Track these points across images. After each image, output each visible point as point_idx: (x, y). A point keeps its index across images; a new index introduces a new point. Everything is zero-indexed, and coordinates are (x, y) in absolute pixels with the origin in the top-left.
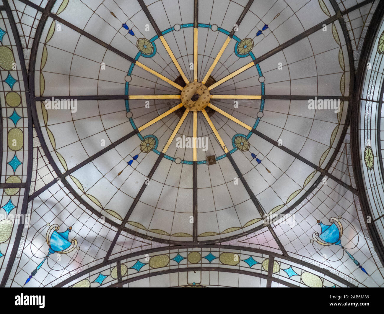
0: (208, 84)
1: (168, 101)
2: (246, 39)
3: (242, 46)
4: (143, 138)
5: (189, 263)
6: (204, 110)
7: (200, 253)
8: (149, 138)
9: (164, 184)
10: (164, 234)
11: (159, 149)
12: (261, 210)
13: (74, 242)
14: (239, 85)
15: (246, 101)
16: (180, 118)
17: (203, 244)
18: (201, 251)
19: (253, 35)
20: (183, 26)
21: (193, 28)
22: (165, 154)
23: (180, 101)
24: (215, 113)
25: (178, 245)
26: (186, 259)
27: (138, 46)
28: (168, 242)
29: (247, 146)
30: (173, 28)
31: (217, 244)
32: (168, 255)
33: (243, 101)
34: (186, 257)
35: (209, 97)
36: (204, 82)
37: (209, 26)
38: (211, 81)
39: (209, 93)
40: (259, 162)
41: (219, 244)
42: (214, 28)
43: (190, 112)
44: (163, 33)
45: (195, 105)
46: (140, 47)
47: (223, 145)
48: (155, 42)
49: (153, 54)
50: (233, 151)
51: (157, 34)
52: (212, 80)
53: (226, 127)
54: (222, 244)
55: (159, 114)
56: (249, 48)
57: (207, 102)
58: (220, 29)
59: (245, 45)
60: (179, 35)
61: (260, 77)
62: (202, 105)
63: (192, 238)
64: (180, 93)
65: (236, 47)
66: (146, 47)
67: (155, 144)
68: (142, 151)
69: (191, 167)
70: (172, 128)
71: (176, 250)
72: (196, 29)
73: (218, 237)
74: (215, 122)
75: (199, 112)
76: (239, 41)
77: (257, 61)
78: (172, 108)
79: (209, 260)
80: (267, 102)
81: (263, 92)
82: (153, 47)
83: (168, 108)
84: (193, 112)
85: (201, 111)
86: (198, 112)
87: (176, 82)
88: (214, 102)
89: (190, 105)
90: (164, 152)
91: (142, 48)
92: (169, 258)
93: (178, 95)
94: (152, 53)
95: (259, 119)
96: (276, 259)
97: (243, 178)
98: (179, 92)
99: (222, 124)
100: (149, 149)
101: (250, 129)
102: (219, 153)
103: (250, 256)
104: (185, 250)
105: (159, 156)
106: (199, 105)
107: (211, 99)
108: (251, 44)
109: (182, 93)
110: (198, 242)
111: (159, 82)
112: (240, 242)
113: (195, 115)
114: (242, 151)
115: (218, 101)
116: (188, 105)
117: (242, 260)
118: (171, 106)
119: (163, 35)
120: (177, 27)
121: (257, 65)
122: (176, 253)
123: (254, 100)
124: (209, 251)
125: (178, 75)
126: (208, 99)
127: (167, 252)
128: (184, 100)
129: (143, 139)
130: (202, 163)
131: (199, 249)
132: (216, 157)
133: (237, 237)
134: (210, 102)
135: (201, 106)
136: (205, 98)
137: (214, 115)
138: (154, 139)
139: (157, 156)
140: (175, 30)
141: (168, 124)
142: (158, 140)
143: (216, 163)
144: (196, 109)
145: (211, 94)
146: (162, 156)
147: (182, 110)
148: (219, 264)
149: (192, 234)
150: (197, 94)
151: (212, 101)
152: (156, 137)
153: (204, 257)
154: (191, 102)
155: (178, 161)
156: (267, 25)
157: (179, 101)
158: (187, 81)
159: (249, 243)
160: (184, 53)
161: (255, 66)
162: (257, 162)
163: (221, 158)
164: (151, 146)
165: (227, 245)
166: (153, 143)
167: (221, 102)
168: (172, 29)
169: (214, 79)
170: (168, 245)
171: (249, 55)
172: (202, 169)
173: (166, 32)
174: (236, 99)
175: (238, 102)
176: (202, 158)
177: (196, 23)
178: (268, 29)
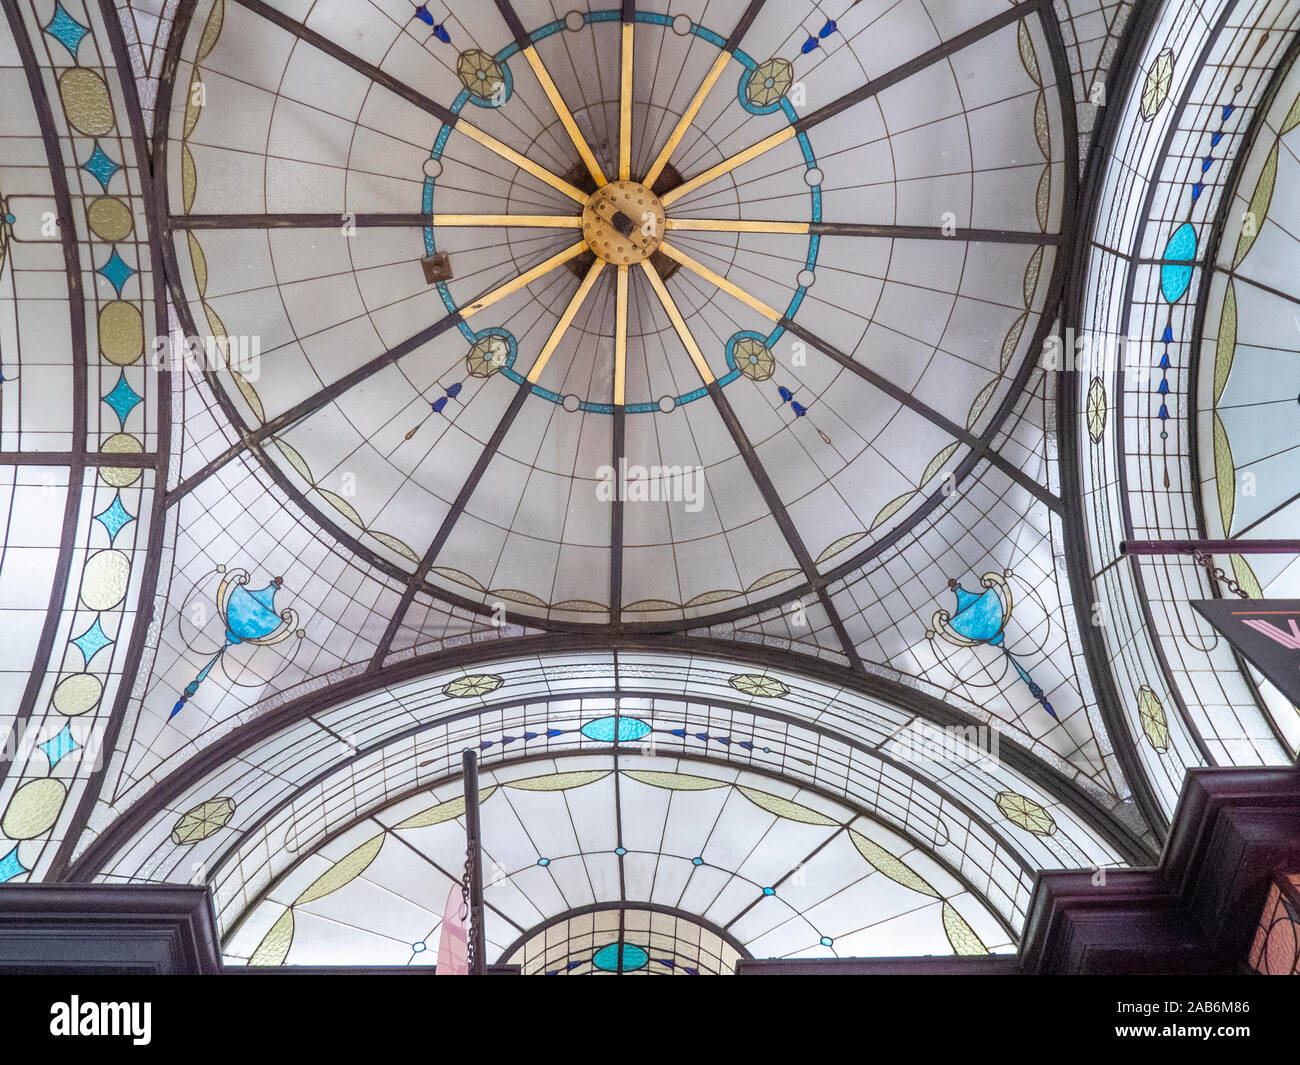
0: (657, 259)
1: (613, 141)
2: (773, 361)
3: (756, 351)
4: (504, 61)
5: (89, 201)
6: (586, 247)
7: (131, 238)
8: (503, 78)
9: (356, 124)
10: (188, 119)
11: (469, 110)
12: (293, 418)
14: (652, 341)
15: (609, 363)
16: (562, 178)
17: (164, 249)
18: (137, 243)
19: (781, 378)
20: (816, 191)
21: (810, 221)
22: (453, 127)
23: (614, 178)
24: (577, 280)
25: (152, 166)
26: (102, 192)
27: (772, 60)
28: (162, 135)
29: (482, 370)
30: (812, 165)
31: (168, 292)
32: (114, 133)
33: (610, 355)
34: (110, 192)
35: (622, 262)
36: (666, 249)
37: (811, 264)
38: (667, 268)
39: (635, 262)
40: (438, 406)
41: (169, 299)
42: (806, 278)
43: (578, 206)
44: (802, 136)
45: (601, 222)
46: (769, 68)
47: (485, 301)
48: (781, 112)
49: (747, 103)
50: (467, 332)
51: (800, 120)
52: (669, 270)
53: (536, 309)
54: (171, 308)
55: (576, 115)
56: (749, 370)
57: (607, 256)
58: (802, 292)
59: (758, 360)
60: (794, 181)
61: (674, 399)
62: (600, 242)
63: (181, 212)
64: (637, 178)
65: (752, 336)
66: (769, 84)
67: (484, 97)
68: (462, 55)
69: (414, 207)
70: (534, 151)
71: (132, 159)
72: (806, 228)
73: (191, 295)
74: (549, 281)
75: (579, 234)
76: (768, 344)
77: (715, 391)
78: (594, 154)
79: (106, 266)
80: (606, 421)
81: (634, 409)
82: (766, 105)
83: (593, 140)
84: (580, 214)
85: (582, 238)
86: (581, 230)
87: (668, 167)
88: (608, 275)
89: (603, 207)
90: (461, 125)
91: (767, 72)
92: (103, 136)
93: (629, 172)
94: (750, 101)
95: (558, 399)
96: (150, 475)
97: (387, 364)
98: (639, 174)
99: (547, 298)
100: (470, 79)
101: (533, 378)
102: (459, 291)
103: (142, 396)
104: (137, 189)
105: (445, 110)
106: (599, 233)
107: (617, 266)
108: (759, 373)
109: (635, 183)
110: (170, 233)
111: (671, 118)
113: (572, 222)
114: (468, 358)
115: (610, 287)
116: (603, 203)
117: (122, 372)
118: (598, 151)
119: (796, 135)
120: (814, 177)
121: (705, 391)
122: (124, 159)
123: (611, 387)
124: (139, 267)
125: (684, 175)
126: (617, 258)
127: (126, 130)
128: (614, 190)
129: (499, 59)
130: (429, 242)
131: (143, 232)
132: (447, 281)
134: (607, 264)
135: (597, 239)
136: (620, 249)
137: (570, 275)
138: (500, 95)
139: (446, 102)
140: (809, 169)
141: (545, 139)
142: (495, 107)
143: (429, 283)
144: (588, 226)
145: (631, 267)
146: (448, 118)
147: (585, 182)
148: (97, 300)
149: (195, 210)
150: (631, 230)
151: (612, 270)
152: (506, 101)
153: (114, 249)
154: (608, 212)
155: (432, 168)
156: (803, 414)
157: (612, 175)
158: (669, 199)
159: (184, 391)
160: (745, 193)
161: (702, 385)
162: (437, 399)
163: (446, 297)
164: (477, 86)
165: (167, 323)
166: (488, 90)
167: (608, 294)
168: (811, 162)
169: (670, 276)
170: (149, 134)
171: (732, 371)
172: (410, 242)
173: (805, 145)
174: (614, 337)
175: (606, 342)
176: (443, 242)
177: (821, 229)
178: (794, 415)
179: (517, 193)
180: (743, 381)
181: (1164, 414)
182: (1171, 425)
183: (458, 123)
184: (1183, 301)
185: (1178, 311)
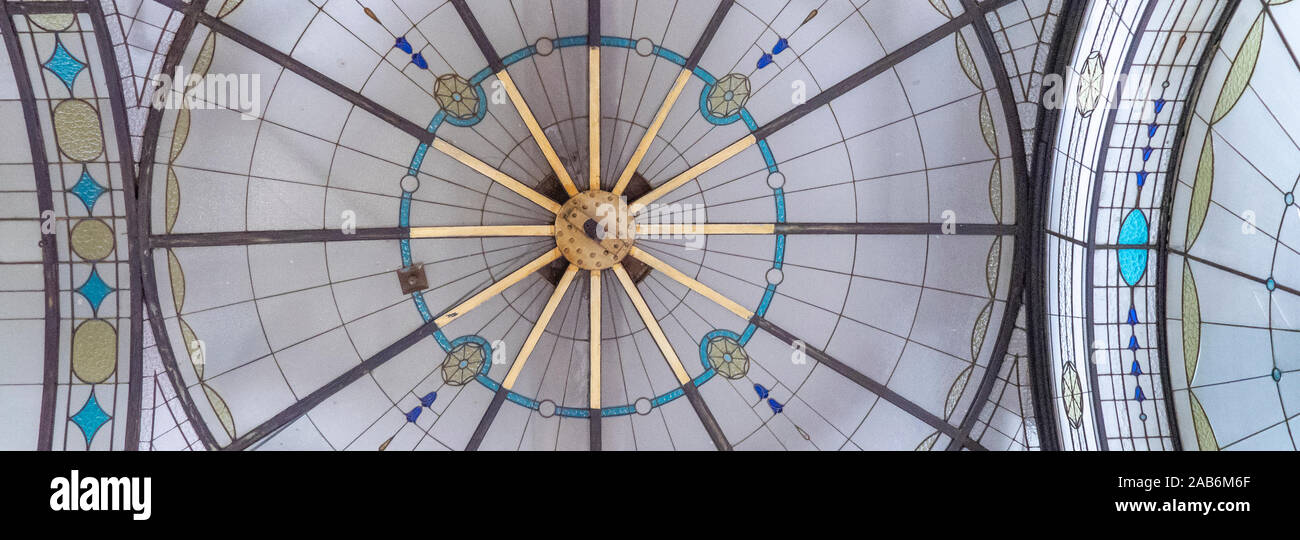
0: (629, 263)
1: (582, 154)
2: (747, 358)
3: (730, 350)
4: (479, 84)
5: (72, 223)
6: (559, 255)
7: (112, 257)
8: (478, 99)
9: (337, 144)
10: (175, 144)
11: (445, 129)
12: (264, 433)
14: (626, 343)
15: (584, 368)
16: (535, 189)
17: (143, 267)
18: (117, 262)
19: (757, 376)
20: (779, 194)
21: (775, 221)
22: (430, 145)
23: (584, 188)
24: (550, 286)
25: (137, 188)
26: (86, 214)
27: (730, 76)
28: (148, 159)
29: (457, 378)
30: (774, 169)
31: (145, 308)
32: (102, 158)
33: (585, 360)
34: (94, 214)
35: (595, 267)
36: (636, 253)
37: (778, 263)
38: (639, 272)
39: (607, 266)
40: (412, 416)
41: (145, 316)
42: (775, 277)
43: (551, 215)
44: (762, 142)
45: (573, 230)
46: (728, 82)
47: (460, 310)
48: (741, 122)
49: (709, 115)
50: (442, 341)
51: (759, 129)
52: (641, 274)
53: (510, 316)
54: (147, 327)
55: (547, 131)
56: (724, 368)
57: (580, 262)
58: (771, 290)
59: (732, 358)
60: (758, 185)
61: (651, 401)
62: (573, 249)
63: (163, 231)
64: (607, 187)
65: (726, 335)
66: (728, 97)
67: (459, 117)
68: (439, 79)
69: (391, 220)
70: (508, 166)
71: (118, 182)
72: (771, 228)
73: (168, 312)
74: (523, 287)
75: (552, 242)
76: (741, 342)
77: (690, 391)
78: (565, 165)
79: (84, 285)
80: (583, 424)
81: (610, 412)
82: (726, 116)
83: (563, 154)
84: (553, 223)
85: (555, 245)
86: (554, 238)
87: (636, 175)
88: (581, 281)
89: (574, 216)
90: (437, 143)
91: (725, 86)
92: (91, 162)
93: (599, 182)
94: (711, 113)
95: (534, 405)
97: (362, 375)
98: (608, 183)
99: (521, 304)
100: (446, 101)
101: (508, 385)
102: (434, 300)
103: (111, 414)
104: (121, 210)
105: (423, 129)
106: (571, 240)
107: (589, 272)
108: (734, 371)
109: (605, 192)
110: (151, 251)
111: (637, 131)
112: (156, 381)
113: (545, 230)
114: (443, 366)
115: (583, 291)
116: (575, 211)
117: (93, 390)
118: (569, 163)
119: (757, 143)
120: (776, 180)
121: (681, 392)
122: (110, 182)
123: (587, 390)
124: (117, 285)
125: (652, 183)
126: (590, 264)
127: (114, 154)
128: (585, 199)
129: (473, 83)
130: (405, 253)
131: (124, 252)
132: (422, 291)
133: (171, 369)
134: (580, 269)
135: (570, 246)
136: (592, 255)
137: (543, 282)
138: (474, 114)
139: (423, 122)
140: (771, 173)
141: (518, 154)
142: (470, 126)
143: (405, 293)
144: (560, 233)
145: (603, 271)
146: (426, 137)
147: (558, 193)
148: (73, 318)
149: (176, 230)
151: (585, 275)
152: (480, 120)
153: (94, 268)
154: (580, 219)
155: (410, 184)
156: (781, 411)
157: (582, 185)
158: (639, 204)
159: (154, 408)
160: (711, 197)
161: (678, 386)
162: (412, 409)
163: (421, 306)
164: (453, 107)
165: (142, 340)
166: (463, 111)
167: (581, 300)
168: (772, 167)
169: (641, 278)
170: (137, 159)
171: (707, 370)
172: (387, 254)
173: (766, 151)
174: (589, 340)
175: (581, 346)
176: (419, 252)
177: (786, 229)
178: (771, 412)
179: (491, 205)
180: (718, 381)
181: (1140, 396)
182: (1148, 406)
183: (435, 141)
184: (1143, 283)
185: (1139, 293)
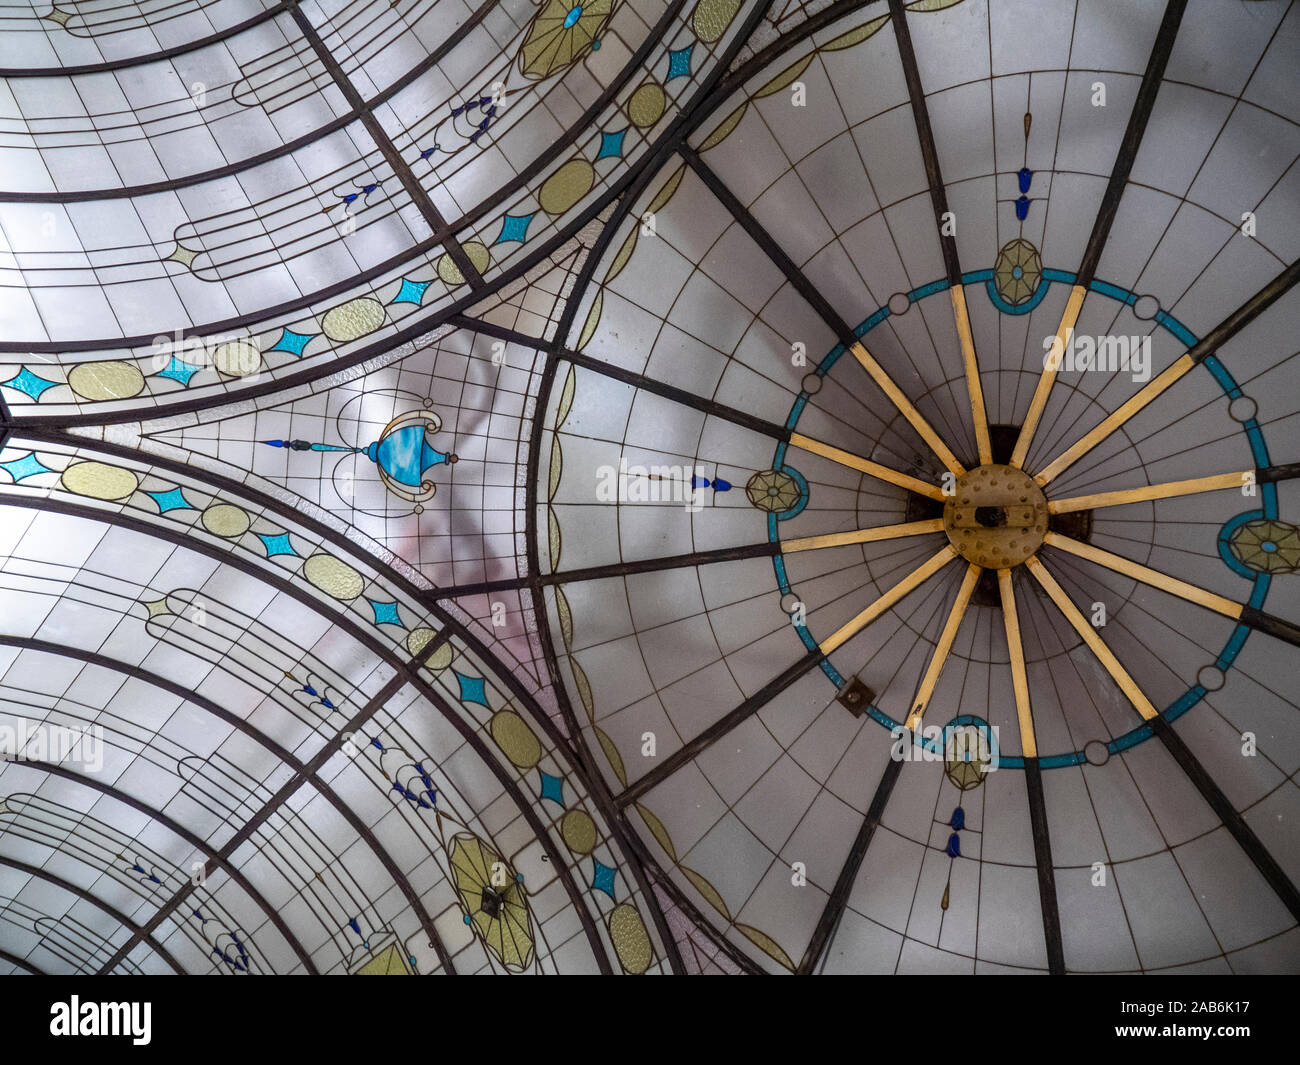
0: (1059, 524)
1: (924, 453)
2: (1295, 529)
3: (1263, 534)
4: (783, 465)
5: (559, 825)
6: (978, 570)
7: (600, 840)
8: (792, 479)
9: (707, 612)
10: (586, 703)
11: (785, 529)
12: (818, 948)
13: (428, 490)
14: (1129, 616)
15: (1102, 676)
16: (906, 522)
17: (624, 832)
18: (605, 841)
20: (1164, 318)
21: (1187, 349)
22: (782, 554)
24: (996, 611)
25: (580, 760)
26: (563, 811)
27: (1002, 253)
28: (575, 728)
29: (971, 776)
30: (1133, 299)
31: (646, 871)
32: (544, 752)
33: (1095, 665)
34: (568, 807)
35: (1024, 556)
36: (1057, 506)
37: (1233, 391)
38: (1077, 525)
39: (1038, 546)
40: (953, 849)
41: (651, 880)
42: (1243, 409)
43: (940, 536)
44: (1093, 285)
45: (972, 533)
46: (1005, 262)
47: (923, 697)
48: (1053, 285)
49: (1015, 308)
51: (1078, 274)
52: (1086, 527)
53: (979, 672)
54: (657, 890)
55: (874, 457)
56: (1275, 563)
57: (1005, 562)
58: (1253, 427)
59: (1275, 543)
61: (1215, 665)
62: (987, 553)
63: (621, 789)
64: (971, 465)
65: (1242, 522)
66: (1018, 274)
67: (790, 508)
68: (747, 489)
69: (797, 651)
70: (864, 519)
71: (566, 766)
72: (1188, 361)
73: (666, 864)
75: (961, 562)
76: (1270, 516)
77: (1253, 619)
78: (914, 476)
79: (595, 879)
80: (1154, 745)
81: (1176, 711)
82: (1033, 294)
83: (906, 467)
84: (948, 543)
85: (967, 564)
86: (960, 557)
87: (993, 429)
88: (1024, 580)
89: (960, 518)
90: (786, 547)
91: (1006, 267)
92: (540, 760)
93: (962, 467)
94: (1014, 304)
95: (1079, 759)
97: (873, 831)
98: (971, 460)
99: (981, 653)
100: (767, 502)
101: (1029, 751)
102: (892, 705)
104: (583, 792)
105: (767, 544)
106: (979, 546)
107: (1023, 565)
108: (1291, 557)
109: (973, 471)
110: (622, 814)
111: (956, 386)
112: (691, 941)
113: (946, 555)
114: (948, 772)
115: (1035, 591)
116: (957, 514)
118: (918, 471)
119: (1088, 289)
120: (1147, 308)
121: (1243, 629)
122: (561, 770)
123: (1127, 703)
124: (617, 864)
125: (1016, 423)
126: (1017, 556)
127: (550, 744)
128: (960, 492)
129: (777, 468)
130: (833, 675)
131: (607, 832)
132: (873, 703)
133: (698, 923)
134: (1013, 569)
135: (980, 553)
136: (1013, 545)
137: (987, 610)
138: (800, 495)
139: (761, 538)
140: (1133, 306)
141: (865, 501)
142: (804, 509)
143: (857, 717)
144: (963, 547)
145: (1038, 554)
146: (772, 549)
147: (930, 509)
148: (602, 916)
149: (631, 781)
150: (1004, 516)
151: (1022, 572)
152: (808, 496)
153: (594, 859)
154: (968, 517)
158: (1018, 458)
160: (1090, 386)
161: (1234, 625)
162: (947, 841)
163: (881, 719)
164: (777, 503)
165: (658, 906)
166: (788, 499)
167: (1039, 601)
168: (1129, 298)
169: (1089, 531)
170: (567, 735)
171: (1256, 580)
172: (815, 689)
173: (1105, 289)
174: (1083, 642)
175: (1079, 655)
176: (846, 666)
177: (1205, 347)
179: (878, 568)
183: (782, 547)
